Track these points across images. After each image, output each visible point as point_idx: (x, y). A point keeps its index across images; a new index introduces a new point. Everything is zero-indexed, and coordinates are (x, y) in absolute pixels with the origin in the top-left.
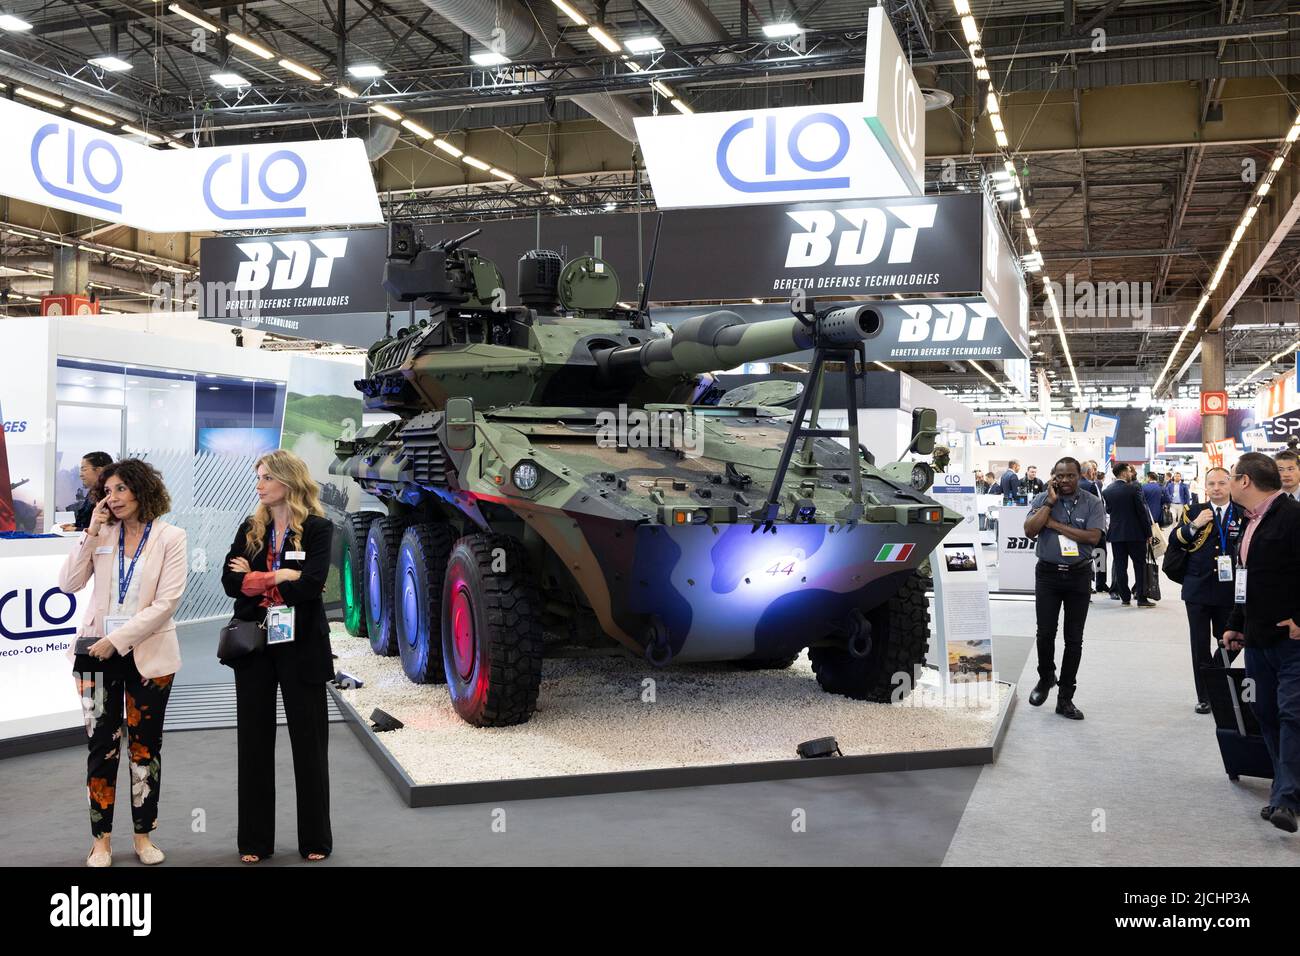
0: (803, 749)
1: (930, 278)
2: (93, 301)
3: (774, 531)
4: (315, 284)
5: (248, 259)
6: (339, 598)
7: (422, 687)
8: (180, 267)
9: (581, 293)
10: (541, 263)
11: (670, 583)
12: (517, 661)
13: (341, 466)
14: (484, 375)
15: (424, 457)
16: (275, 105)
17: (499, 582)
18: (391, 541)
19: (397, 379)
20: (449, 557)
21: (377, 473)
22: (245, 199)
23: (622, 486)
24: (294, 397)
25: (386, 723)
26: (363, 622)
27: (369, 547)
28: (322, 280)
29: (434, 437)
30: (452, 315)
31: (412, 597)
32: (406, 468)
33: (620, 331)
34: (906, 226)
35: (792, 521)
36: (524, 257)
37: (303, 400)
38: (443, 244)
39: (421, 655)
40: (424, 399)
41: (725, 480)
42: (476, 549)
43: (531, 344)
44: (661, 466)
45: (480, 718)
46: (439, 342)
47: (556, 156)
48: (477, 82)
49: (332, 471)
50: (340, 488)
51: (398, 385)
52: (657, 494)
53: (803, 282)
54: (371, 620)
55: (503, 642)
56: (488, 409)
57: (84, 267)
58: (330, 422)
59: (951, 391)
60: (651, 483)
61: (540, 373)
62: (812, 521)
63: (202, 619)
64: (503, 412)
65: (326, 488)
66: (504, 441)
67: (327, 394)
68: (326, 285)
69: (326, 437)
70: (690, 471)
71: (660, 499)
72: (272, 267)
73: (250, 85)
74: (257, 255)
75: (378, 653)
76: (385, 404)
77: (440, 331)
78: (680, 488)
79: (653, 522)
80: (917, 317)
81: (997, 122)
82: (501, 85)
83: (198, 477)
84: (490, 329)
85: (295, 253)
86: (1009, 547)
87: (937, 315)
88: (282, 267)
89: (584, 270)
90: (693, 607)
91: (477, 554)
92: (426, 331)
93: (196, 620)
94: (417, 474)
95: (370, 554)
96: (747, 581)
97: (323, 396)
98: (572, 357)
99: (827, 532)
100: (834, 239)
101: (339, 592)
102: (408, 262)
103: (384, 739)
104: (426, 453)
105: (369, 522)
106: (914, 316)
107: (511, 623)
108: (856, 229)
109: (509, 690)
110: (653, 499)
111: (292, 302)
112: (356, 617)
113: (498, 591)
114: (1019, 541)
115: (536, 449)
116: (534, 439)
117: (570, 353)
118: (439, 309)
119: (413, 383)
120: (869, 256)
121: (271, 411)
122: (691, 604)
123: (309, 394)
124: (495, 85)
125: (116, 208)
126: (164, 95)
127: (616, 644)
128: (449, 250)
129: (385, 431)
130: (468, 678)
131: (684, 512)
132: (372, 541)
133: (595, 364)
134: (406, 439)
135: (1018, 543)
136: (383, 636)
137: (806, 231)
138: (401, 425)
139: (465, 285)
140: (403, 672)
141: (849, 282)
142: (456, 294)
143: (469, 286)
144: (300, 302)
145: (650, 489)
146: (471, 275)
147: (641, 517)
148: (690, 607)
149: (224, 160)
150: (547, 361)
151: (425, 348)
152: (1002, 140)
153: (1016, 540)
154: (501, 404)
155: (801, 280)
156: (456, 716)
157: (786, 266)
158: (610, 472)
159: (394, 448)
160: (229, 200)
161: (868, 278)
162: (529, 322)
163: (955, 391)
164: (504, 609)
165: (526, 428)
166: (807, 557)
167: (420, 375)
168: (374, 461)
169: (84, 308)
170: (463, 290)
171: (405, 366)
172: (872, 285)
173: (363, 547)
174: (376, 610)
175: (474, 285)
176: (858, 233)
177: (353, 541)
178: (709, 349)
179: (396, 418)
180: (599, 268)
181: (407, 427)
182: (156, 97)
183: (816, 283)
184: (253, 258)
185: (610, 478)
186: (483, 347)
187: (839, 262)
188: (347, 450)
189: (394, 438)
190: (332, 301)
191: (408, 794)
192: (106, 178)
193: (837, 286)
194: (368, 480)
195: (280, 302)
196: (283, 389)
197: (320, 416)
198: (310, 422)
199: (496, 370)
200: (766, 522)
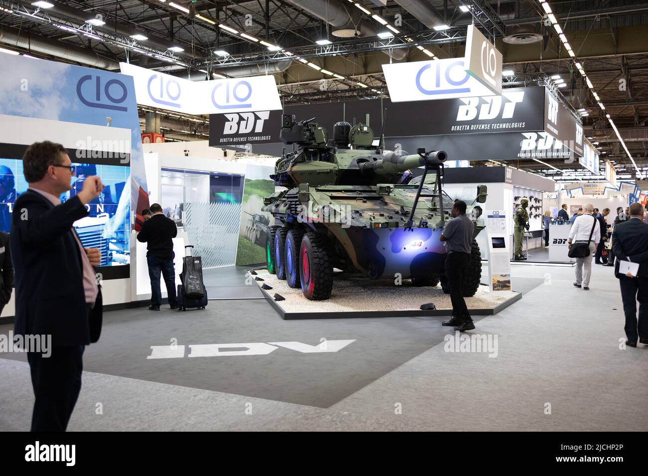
0: (422, 307)
1: (521, 125)
2: (163, 136)
3: (412, 230)
4: (257, 131)
5: (229, 121)
6: (266, 261)
7: (294, 289)
8: (199, 119)
9: (358, 139)
10: (342, 127)
11: (376, 249)
12: (324, 276)
13: (266, 208)
14: (317, 173)
15: (293, 204)
16: (239, 62)
17: (317, 249)
18: (283, 236)
19: (285, 175)
20: (302, 241)
21: (278, 210)
22: (228, 101)
23: (361, 215)
24: (248, 180)
25: (279, 298)
26: (274, 268)
27: (275, 239)
28: (259, 129)
29: (297, 197)
30: (306, 150)
31: (290, 256)
32: (288, 209)
33: (370, 155)
34: (510, 102)
35: (419, 227)
36: (336, 125)
37: (251, 182)
38: (303, 122)
39: (293, 278)
40: (296, 182)
41: (400, 213)
42: (310, 237)
43: (335, 161)
44: (378, 207)
45: (312, 297)
46: (301, 160)
47: (365, 66)
48: (319, 52)
49: (262, 210)
50: (266, 217)
51: (286, 177)
52: (372, 218)
53: (465, 127)
54: (277, 266)
55: (319, 270)
56: (316, 187)
57: (158, 120)
58: (262, 190)
59: (572, 170)
60: (372, 214)
61: (338, 173)
62: (427, 227)
63: (214, 267)
64: (323, 188)
65: (260, 217)
66: (321, 198)
67: (261, 179)
68: (261, 131)
69: (260, 196)
70: (388, 210)
71: (373, 219)
72: (239, 124)
73: (229, 55)
74: (233, 119)
75: (279, 279)
76: (281, 184)
77: (302, 156)
78: (382, 215)
79: (368, 227)
80: (530, 138)
81: (567, 46)
82: (328, 53)
83: (211, 213)
84: (321, 155)
85: (248, 118)
86: (554, 243)
87: (539, 137)
88: (243, 123)
89: (359, 129)
90: (386, 258)
91: (310, 239)
92: (296, 156)
93: (211, 268)
94: (291, 211)
95: (276, 241)
96: (405, 248)
97: (259, 180)
98: (350, 166)
99: (433, 231)
100: (478, 108)
101: (265, 259)
102: (290, 129)
103: (279, 303)
104: (294, 203)
105: (276, 230)
106: (529, 138)
107: (322, 263)
108: (488, 103)
109: (321, 287)
110: (371, 219)
111: (247, 139)
112: (272, 266)
113: (317, 252)
114: (558, 240)
115: (332, 201)
116: (332, 198)
117: (349, 164)
118: (301, 148)
119: (291, 177)
120: (494, 115)
121: (239, 185)
122: (385, 256)
123: (253, 179)
124: (326, 53)
125: (178, 106)
126: (196, 59)
127: (359, 272)
128: (305, 125)
129: (282, 194)
130: (308, 283)
131: (379, 223)
132: (277, 236)
133: (358, 168)
134: (288, 198)
135: (558, 241)
136: (281, 273)
137: (466, 105)
138: (287, 192)
139: (311, 138)
140: (287, 285)
141: (485, 127)
142: (308, 141)
143: (312, 137)
144: (250, 139)
145: (371, 216)
146: (313, 133)
147: (364, 225)
148: (384, 257)
149: (220, 85)
150: (340, 168)
151: (296, 163)
152: (572, 54)
153: (557, 240)
154: (322, 184)
155: (463, 126)
156: (304, 297)
157: (457, 120)
158: (357, 210)
159: (285, 201)
160: (222, 102)
161: (493, 125)
162: (335, 152)
163: (574, 170)
164: (319, 258)
165: (329, 194)
166: (426, 240)
167: (294, 173)
168: (277, 206)
169: (159, 139)
170: (310, 140)
171: (288, 170)
172: (495, 128)
173: (274, 239)
174: (278, 262)
175: (315, 138)
176: (489, 105)
177: (270, 237)
178: (394, 165)
179: (286, 189)
180: (365, 129)
181: (288, 193)
182: (193, 60)
183: (470, 127)
184: (231, 120)
185: (357, 212)
186: (318, 162)
187: (480, 118)
188: (268, 201)
189: (284, 197)
190: (264, 138)
191: (284, 315)
192: (174, 95)
193: (480, 128)
194: (275, 213)
195: (242, 138)
196: (244, 177)
197: (258, 188)
198: (255, 190)
199: (322, 171)
200: (409, 227)
